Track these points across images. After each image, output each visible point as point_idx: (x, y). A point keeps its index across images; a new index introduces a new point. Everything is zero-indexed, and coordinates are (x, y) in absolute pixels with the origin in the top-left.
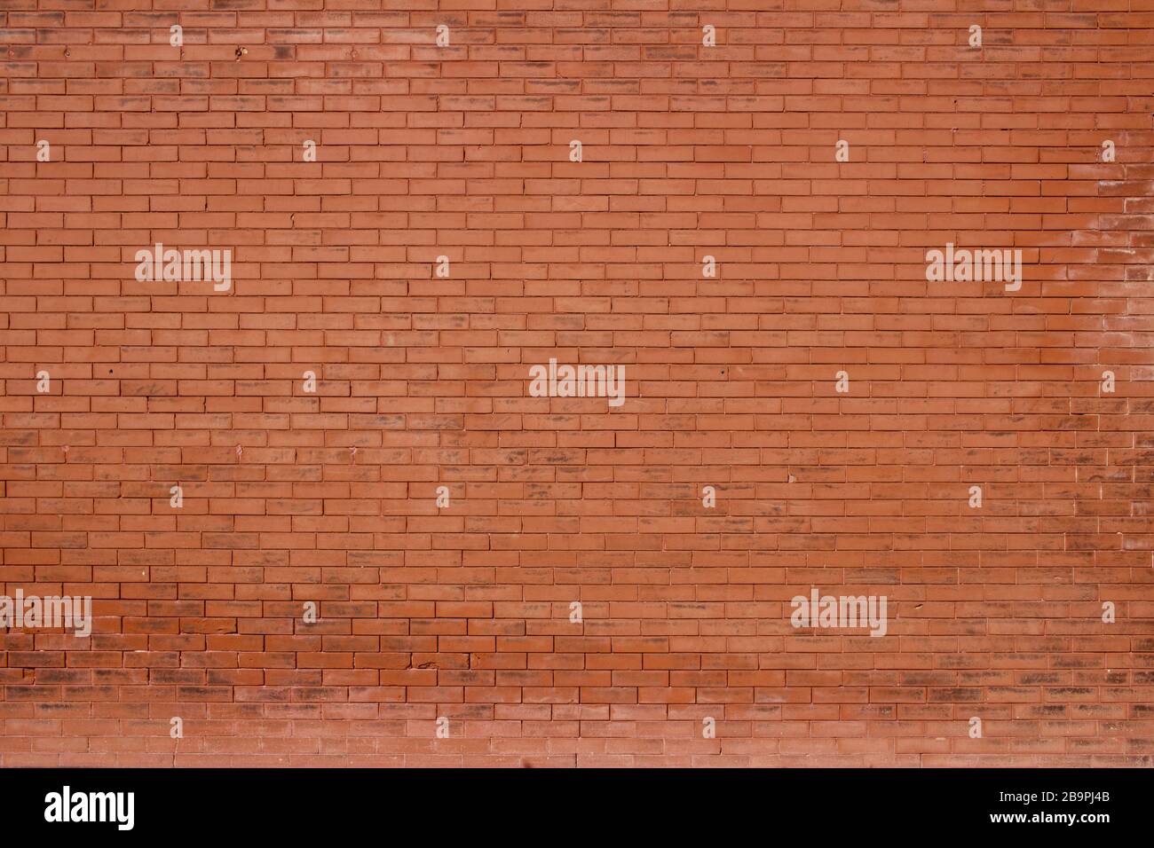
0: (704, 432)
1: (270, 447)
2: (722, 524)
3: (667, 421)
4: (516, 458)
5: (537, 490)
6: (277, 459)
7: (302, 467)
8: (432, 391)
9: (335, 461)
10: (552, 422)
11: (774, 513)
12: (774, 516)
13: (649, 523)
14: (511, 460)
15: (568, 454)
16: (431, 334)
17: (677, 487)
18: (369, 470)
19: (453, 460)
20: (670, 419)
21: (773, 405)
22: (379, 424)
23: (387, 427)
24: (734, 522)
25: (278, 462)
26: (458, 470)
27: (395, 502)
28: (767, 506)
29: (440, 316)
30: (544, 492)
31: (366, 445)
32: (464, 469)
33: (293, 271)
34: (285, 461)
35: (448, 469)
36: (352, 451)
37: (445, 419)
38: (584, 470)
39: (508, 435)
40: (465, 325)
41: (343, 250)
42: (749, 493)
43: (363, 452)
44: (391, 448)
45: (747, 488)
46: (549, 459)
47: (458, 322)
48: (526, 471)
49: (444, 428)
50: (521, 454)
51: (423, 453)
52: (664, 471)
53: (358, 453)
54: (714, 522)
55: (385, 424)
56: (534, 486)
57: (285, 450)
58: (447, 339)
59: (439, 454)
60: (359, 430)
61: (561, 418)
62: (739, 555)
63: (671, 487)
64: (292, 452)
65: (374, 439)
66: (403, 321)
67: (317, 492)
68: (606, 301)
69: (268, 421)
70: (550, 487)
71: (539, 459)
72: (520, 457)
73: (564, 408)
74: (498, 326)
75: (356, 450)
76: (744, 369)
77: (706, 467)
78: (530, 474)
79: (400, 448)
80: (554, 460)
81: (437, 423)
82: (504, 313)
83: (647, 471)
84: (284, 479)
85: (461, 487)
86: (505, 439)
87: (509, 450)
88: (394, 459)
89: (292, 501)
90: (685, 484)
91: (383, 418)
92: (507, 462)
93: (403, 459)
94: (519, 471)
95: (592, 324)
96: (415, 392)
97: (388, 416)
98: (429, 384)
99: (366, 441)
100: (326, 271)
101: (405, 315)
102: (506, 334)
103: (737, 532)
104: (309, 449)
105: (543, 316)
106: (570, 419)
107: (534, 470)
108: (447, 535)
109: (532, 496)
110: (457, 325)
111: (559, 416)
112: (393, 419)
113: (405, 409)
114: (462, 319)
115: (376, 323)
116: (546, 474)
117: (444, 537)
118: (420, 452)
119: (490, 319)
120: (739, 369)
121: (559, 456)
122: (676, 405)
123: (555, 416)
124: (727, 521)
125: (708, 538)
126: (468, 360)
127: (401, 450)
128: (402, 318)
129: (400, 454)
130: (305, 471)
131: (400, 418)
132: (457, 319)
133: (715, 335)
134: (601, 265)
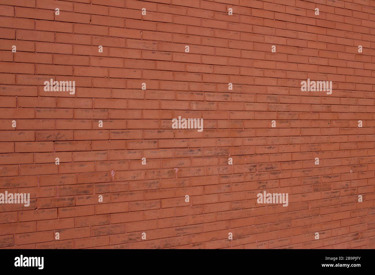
0: (323, 152)
1: (131, 170)
2: (330, 194)
3: (310, 147)
4: (253, 169)
5: (262, 184)
6: (135, 177)
7: (149, 181)
8: (215, 134)
9: (166, 176)
10: (267, 149)
11: (346, 187)
12: (346, 188)
13: (305, 196)
14: (251, 170)
15: (274, 166)
16: (214, 104)
17: (314, 178)
18: (185, 180)
19: (225, 172)
20: (312, 146)
21: (345, 139)
22: (189, 154)
23: (193, 155)
24: (334, 192)
25: (135, 179)
26: (227, 177)
27: (198, 197)
28: (344, 184)
29: (218, 94)
30: (264, 186)
31: (183, 166)
32: (230, 177)
33: (141, 64)
34: (139, 178)
35: (223, 177)
36: (176, 170)
37: (221, 150)
38: (280, 173)
39: (249, 157)
40: (229, 99)
41: (169, 54)
42: (338, 179)
43: (181, 170)
44: (195, 167)
45: (337, 176)
46: (266, 168)
47: (226, 97)
48: (257, 175)
49: (220, 154)
50: (255, 166)
51: (211, 169)
52: (310, 171)
53: (179, 171)
54: (328, 193)
55: (193, 154)
56: (260, 183)
57: (139, 172)
58: (222, 106)
59: (219, 169)
60: (179, 158)
61: (271, 147)
62: (335, 208)
63: (312, 178)
64: (143, 173)
65: (186, 162)
66: (200, 96)
67: (158, 195)
68: (287, 89)
69: (130, 154)
70: (267, 183)
71: (262, 169)
72: (254, 168)
73: (272, 142)
74: (244, 100)
75: (177, 170)
76: (335, 122)
77: (324, 168)
78: (258, 177)
79: (199, 167)
80: (269, 169)
81: (217, 152)
82: (246, 93)
83: (304, 172)
84: (139, 189)
85: (229, 186)
86: (246, 160)
87: (250, 165)
88: (197, 173)
89: (144, 202)
90: (317, 176)
91: (191, 151)
92: (249, 171)
93: (201, 173)
94: (253, 176)
95: (282, 100)
96: (207, 135)
97: (194, 149)
98: (213, 131)
99: (183, 164)
100: (161, 65)
101: (201, 93)
102: (247, 105)
103: (335, 197)
104: (152, 171)
105: (263, 95)
106: (275, 147)
107: (260, 175)
108: (223, 213)
109: (259, 188)
110: (226, 99)
111: (270, 146)
112: (196, 151)
113: (203, 145)
114: (228, 96)
115: (186, 97)
116: (265, 176)
117: (221, 214)
118: (210, 168)
119: (240, 96)
120: (334, 122)
121: (270, 166)
122: (314, 139)
123: (268, 146)
124: (331, 192)
125: (325, 201)
126: (231, 118)
127: (201, 168)
128: (199, 94)
129: (200, 170)
130: (151, 183)
131: (200, 150)
132: (225, 95)
133: (326, 107)
134: (284, 71)
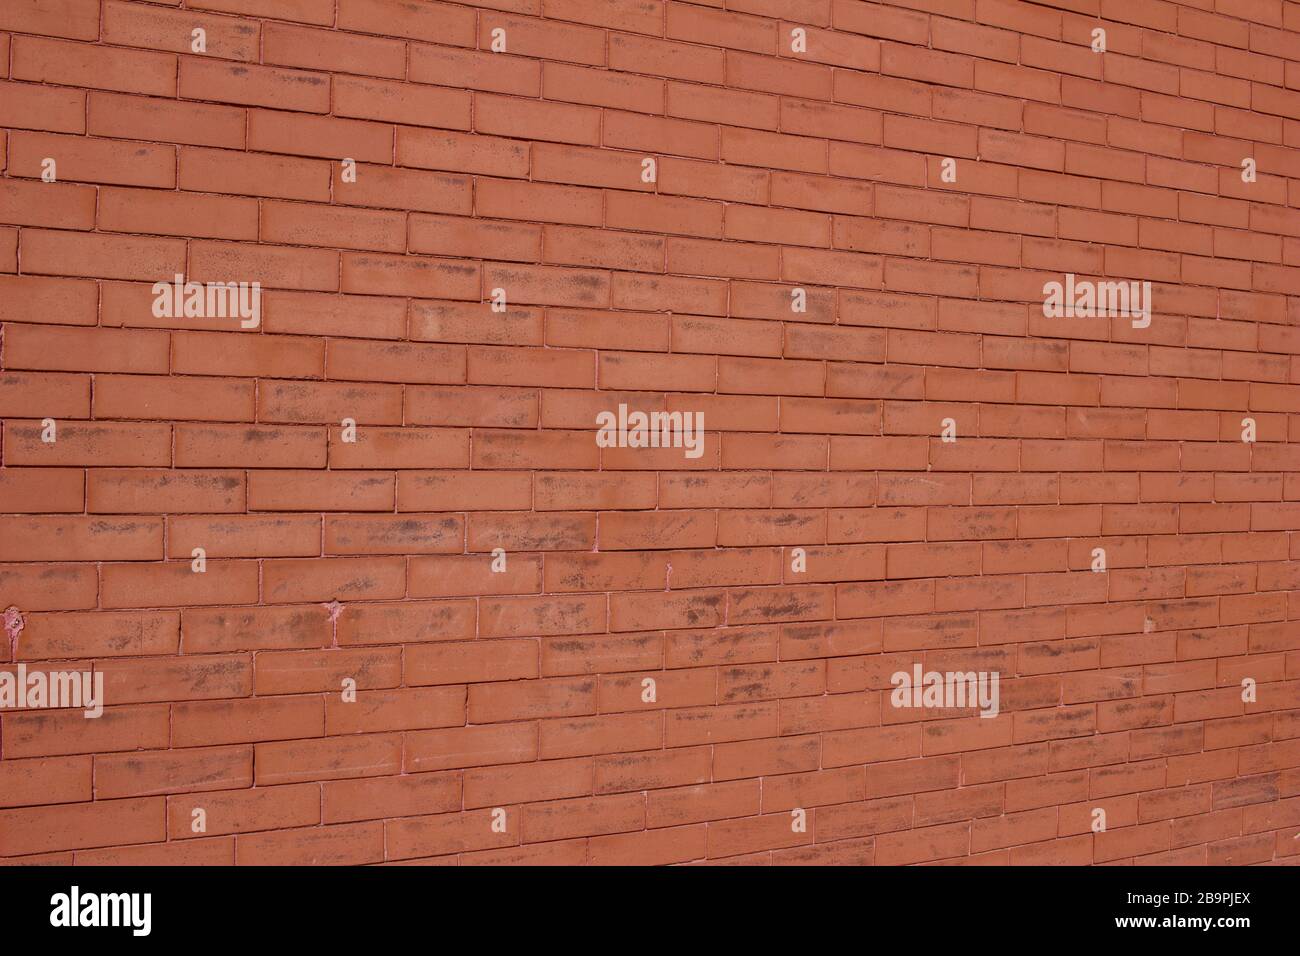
0: (1028, 541)
1: (105, 610)
2: (1052, 722)
3: (972, 521)
4: (702, 612)
5: (743, 681)
6: (125, 642)
7: (195, 663)
8: (526, 453)
9: (285, 639)
10: (773, 527)
11: (1125, 693)
12: (1122, 699)
13: (939, 734)
14: (693, 617)
15: (802, 597)
16: (526, 316)
17: (986, 655)
18: (373, 659)
19: (571, 624)
20: (978, 516)
21: (1126, 487)
22: (402, 541)
23: (420, 546)
24: (1069, 717)
25: (129, 649)
26: (580, 646)
27: (437, 736)
28: (1115, 679)
29: (548, 271)
30: (756, 686)
31: (367, 593)
32: (593, 645)
33: (175, 121)
34: (148, 645)
35: (560, 647)
36: (331, 613)
37: (555, 523)
38: (830, 630)
39: (685, 560)
40: (601, 298)
41: (316, 82)
42: (1089, 658)
43: (358, 614)
44: (426, 599)
45: (1088, 648)
46: (767, 611)
47: (587, 289)
48: (722, 640)
49: (550, 545)
50: (713, 601)
51: (503, 610)
52: (965, 623)
53: (347, 616)
54: (1041, 720)
55: (415, 539)
56: (736, 673)
57: (147, 617)
58: (564, 329)
59: (540, 611)
60: (349, 556)
61: (791, 518)
62: (1075, 780)
63: (976, 655)
64: (169, 621)
65: (384, 578)
66: (461, 277)
67: (239, 725)
68: (874, 265)
69: (103, 535)
70: (767, 673)
71: (746, 611)
72: (710, 609)
73: (797, 496)
74: (670, 304)
75: (338, 610)
76: (1088, 417)
77: (1031, 611)
78: (727, 646)
79: (447, 599)
80: (777, 612)
81: (536, 535)
82: (682, 276)
83: (938, 627)
84: (146, 696)
85: (586, 688)
86: (671, 570)
87: (690, 595)
88: (434, 626)
89: (170, 756)
90: (998, 648)
91: (409, 525)
92: (684, 622)
93: (458, 626)
94: (707, 642)
95: (853, 312)
96: (488, 458)
97: (421, 519)
98: (517, 438)
99: (366, 585)
100: (269, 131)
101: (466, 264)
102: (688, 326)
103: (1073, 735)
104: (213, 613)
105: (761, 287)
106: (809, 519)
107: (738, 638)
108: (555, 806)
109: (731, 696)
110: (584, 297)
111: (789, 512)
112: (433, 526)
113: (465, 502)
114: (595, 283)
115: (395, 279)
116: (762, 644)
117: (549, 812)
118: (497, 607)
119: (654, 286)
120: (1081, 415)
121: (786, 602)
122: (988, 486)
123: (779, 514)
124: (1060, 716)
125: (1030, 752)
126: (606, 384)
127: (454, 605)
128: (458, 269)
129: (448, 614)
130: (205, 671)
131: (450, 524)
132: (582, 281)
133: (1049, 347)
134: (867, 185)
